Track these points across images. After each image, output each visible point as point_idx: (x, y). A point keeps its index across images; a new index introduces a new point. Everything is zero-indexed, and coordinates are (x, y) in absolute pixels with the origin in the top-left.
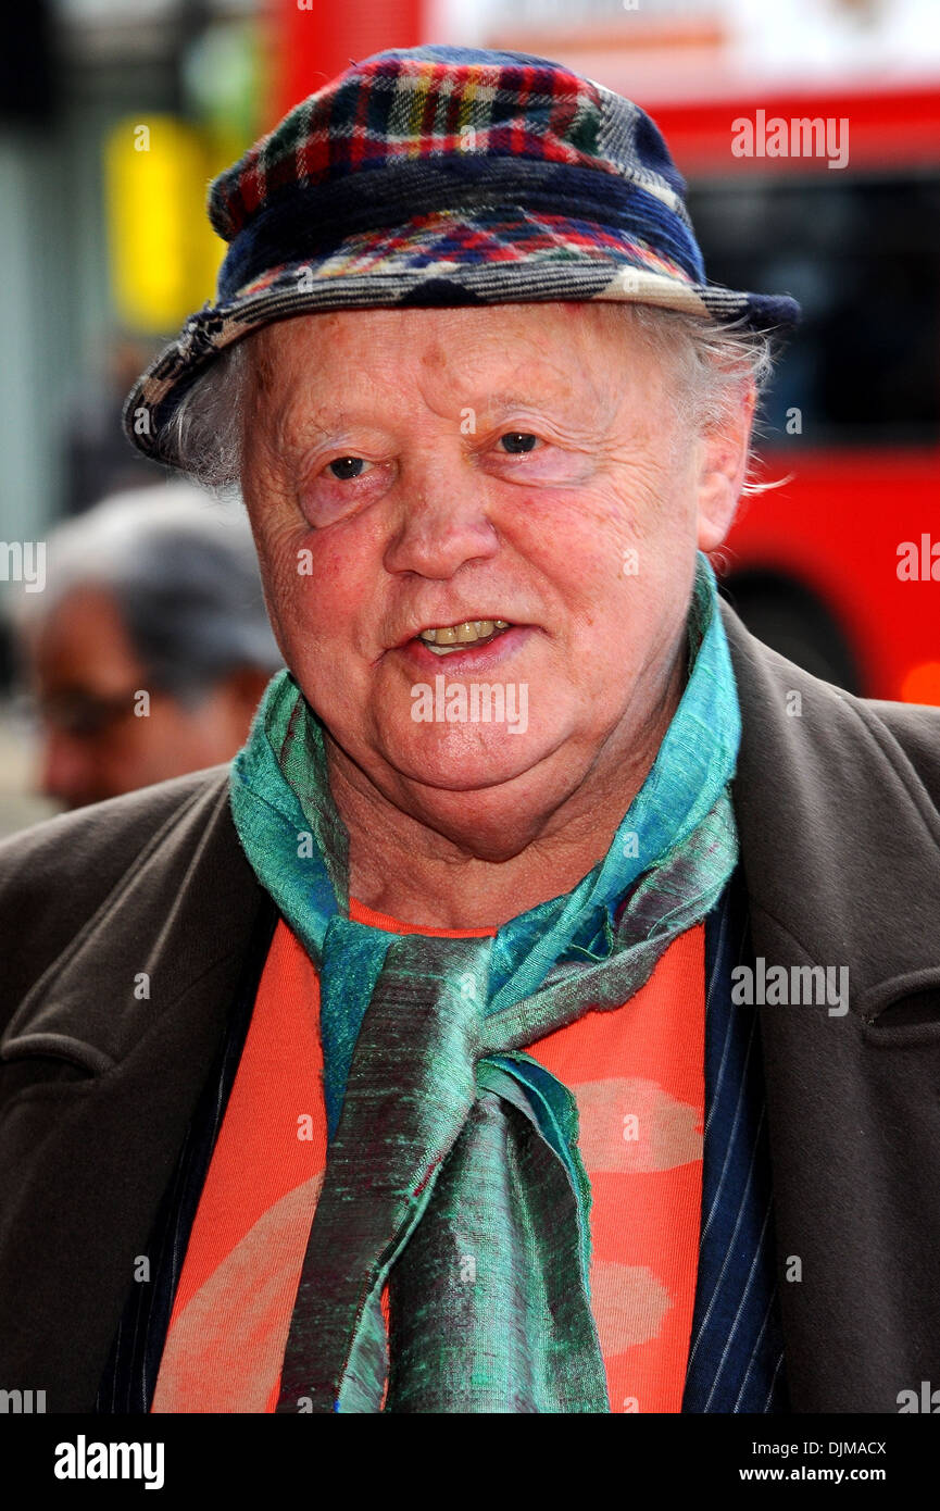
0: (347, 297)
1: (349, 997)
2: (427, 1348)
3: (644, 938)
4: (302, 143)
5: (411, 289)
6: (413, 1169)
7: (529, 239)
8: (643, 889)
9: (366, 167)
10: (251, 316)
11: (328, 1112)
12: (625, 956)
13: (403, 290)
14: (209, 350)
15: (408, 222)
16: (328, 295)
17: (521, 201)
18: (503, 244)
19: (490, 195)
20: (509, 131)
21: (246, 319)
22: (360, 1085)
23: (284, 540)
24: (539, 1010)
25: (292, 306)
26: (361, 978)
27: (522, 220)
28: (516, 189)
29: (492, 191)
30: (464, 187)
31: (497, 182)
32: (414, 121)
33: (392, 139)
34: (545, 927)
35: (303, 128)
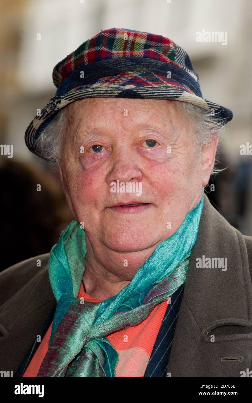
0: (101, 93)
1: (60, 318)
4: (86, 52)
5: (121, 92)
7: (156, 81)
8: (153, 289)
9: (106, 58)
10: (70, 98)
13: (118, 92)
14: (56, 109)
15: (119, 75)
16: (95, 92)
17: (153, 71)
18: (148, 82)
19: (144, 68)
20: (150, 51)
21: (68, 99)
22: (52, 345)
23: (74, 173)
24: (109, 325)
25: (83, 95)
26: (63, 313)
27: (153, 76)
28: (152, 68)
29: (145, 67)
30: (136, 66)
31: (146, 65)
32: (121, 47)
33: (114, 52)
35: (87, 48)
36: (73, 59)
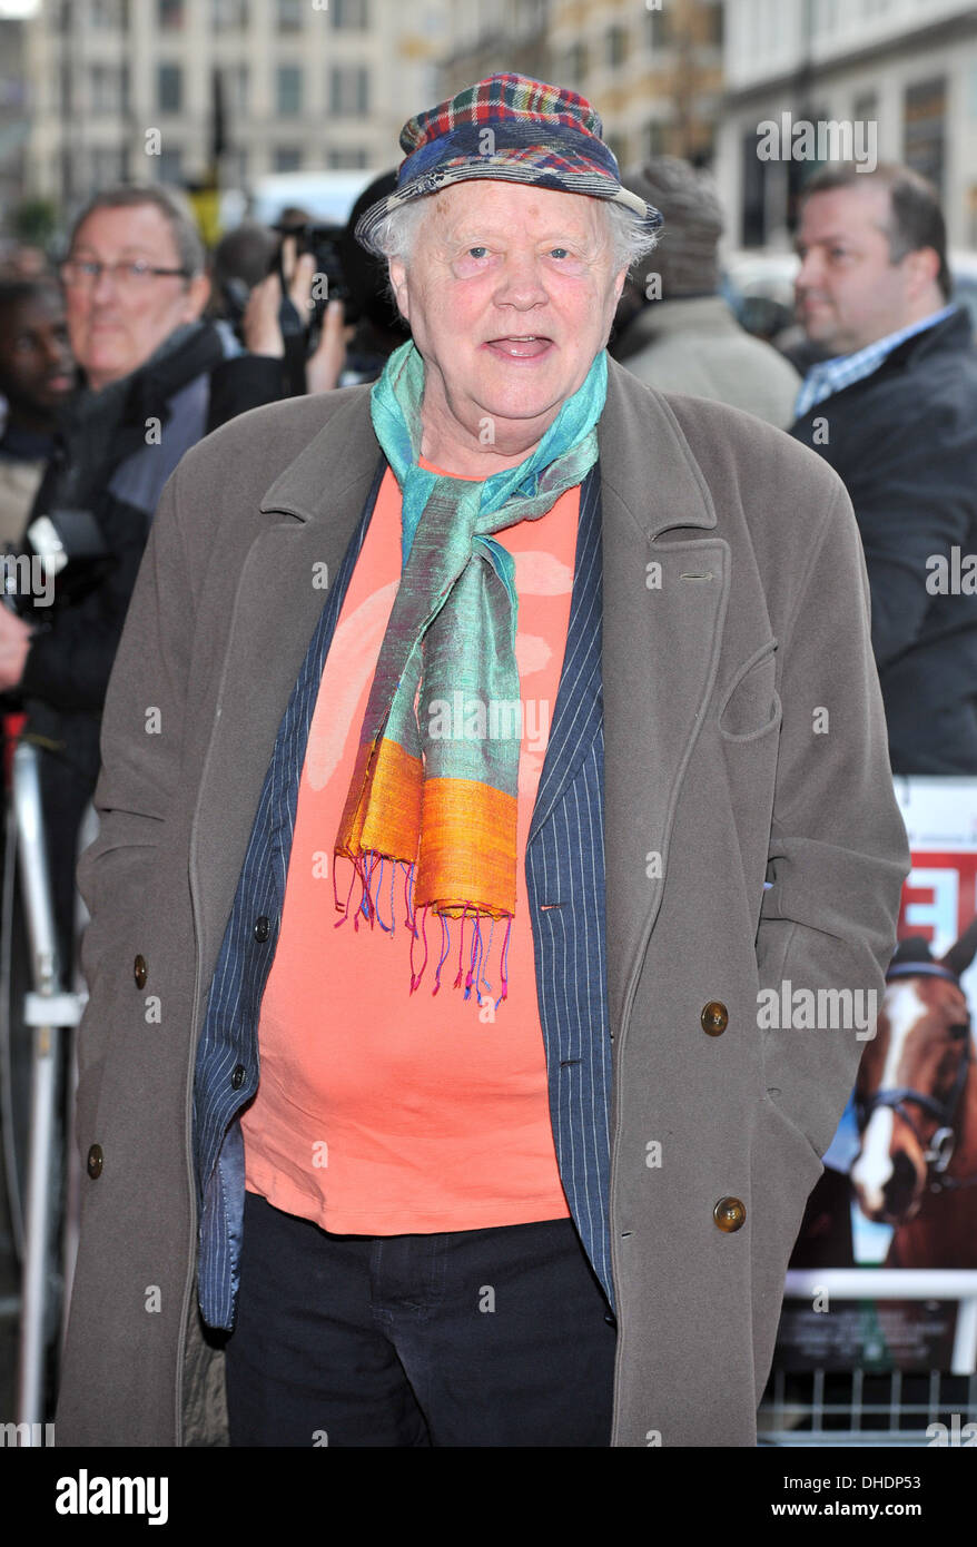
1: (416, 502)
2: (441, 664)
3: (551, 489)
4: (474, 105)
5: (539, 177)
6: (442, 584)
7: (582, 166)
8: (553, 467)
9: (507, 120)
10: (459, 176)
11: (403, 553)
12: (543, 496)
13: (534, 176)
15: (528, 148)
17: (574, 148)
18: (572, 166)
19: (563, 143)
20: (566, 117)
21: (456, 176)
22: (420, 543)
24: (501, 517)
26: (422, 494)
27: (576, 157)
28: (572, 143)
29: (563, 141)
30: (551, 137)
31: (565, 138)
32: (524, 104)
33: (515, 110)
34: (508, 480)
35: (475, 99)
36: (451, 113)
